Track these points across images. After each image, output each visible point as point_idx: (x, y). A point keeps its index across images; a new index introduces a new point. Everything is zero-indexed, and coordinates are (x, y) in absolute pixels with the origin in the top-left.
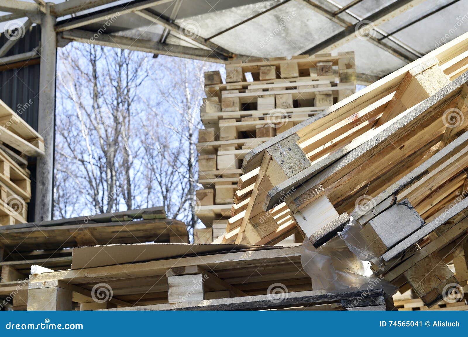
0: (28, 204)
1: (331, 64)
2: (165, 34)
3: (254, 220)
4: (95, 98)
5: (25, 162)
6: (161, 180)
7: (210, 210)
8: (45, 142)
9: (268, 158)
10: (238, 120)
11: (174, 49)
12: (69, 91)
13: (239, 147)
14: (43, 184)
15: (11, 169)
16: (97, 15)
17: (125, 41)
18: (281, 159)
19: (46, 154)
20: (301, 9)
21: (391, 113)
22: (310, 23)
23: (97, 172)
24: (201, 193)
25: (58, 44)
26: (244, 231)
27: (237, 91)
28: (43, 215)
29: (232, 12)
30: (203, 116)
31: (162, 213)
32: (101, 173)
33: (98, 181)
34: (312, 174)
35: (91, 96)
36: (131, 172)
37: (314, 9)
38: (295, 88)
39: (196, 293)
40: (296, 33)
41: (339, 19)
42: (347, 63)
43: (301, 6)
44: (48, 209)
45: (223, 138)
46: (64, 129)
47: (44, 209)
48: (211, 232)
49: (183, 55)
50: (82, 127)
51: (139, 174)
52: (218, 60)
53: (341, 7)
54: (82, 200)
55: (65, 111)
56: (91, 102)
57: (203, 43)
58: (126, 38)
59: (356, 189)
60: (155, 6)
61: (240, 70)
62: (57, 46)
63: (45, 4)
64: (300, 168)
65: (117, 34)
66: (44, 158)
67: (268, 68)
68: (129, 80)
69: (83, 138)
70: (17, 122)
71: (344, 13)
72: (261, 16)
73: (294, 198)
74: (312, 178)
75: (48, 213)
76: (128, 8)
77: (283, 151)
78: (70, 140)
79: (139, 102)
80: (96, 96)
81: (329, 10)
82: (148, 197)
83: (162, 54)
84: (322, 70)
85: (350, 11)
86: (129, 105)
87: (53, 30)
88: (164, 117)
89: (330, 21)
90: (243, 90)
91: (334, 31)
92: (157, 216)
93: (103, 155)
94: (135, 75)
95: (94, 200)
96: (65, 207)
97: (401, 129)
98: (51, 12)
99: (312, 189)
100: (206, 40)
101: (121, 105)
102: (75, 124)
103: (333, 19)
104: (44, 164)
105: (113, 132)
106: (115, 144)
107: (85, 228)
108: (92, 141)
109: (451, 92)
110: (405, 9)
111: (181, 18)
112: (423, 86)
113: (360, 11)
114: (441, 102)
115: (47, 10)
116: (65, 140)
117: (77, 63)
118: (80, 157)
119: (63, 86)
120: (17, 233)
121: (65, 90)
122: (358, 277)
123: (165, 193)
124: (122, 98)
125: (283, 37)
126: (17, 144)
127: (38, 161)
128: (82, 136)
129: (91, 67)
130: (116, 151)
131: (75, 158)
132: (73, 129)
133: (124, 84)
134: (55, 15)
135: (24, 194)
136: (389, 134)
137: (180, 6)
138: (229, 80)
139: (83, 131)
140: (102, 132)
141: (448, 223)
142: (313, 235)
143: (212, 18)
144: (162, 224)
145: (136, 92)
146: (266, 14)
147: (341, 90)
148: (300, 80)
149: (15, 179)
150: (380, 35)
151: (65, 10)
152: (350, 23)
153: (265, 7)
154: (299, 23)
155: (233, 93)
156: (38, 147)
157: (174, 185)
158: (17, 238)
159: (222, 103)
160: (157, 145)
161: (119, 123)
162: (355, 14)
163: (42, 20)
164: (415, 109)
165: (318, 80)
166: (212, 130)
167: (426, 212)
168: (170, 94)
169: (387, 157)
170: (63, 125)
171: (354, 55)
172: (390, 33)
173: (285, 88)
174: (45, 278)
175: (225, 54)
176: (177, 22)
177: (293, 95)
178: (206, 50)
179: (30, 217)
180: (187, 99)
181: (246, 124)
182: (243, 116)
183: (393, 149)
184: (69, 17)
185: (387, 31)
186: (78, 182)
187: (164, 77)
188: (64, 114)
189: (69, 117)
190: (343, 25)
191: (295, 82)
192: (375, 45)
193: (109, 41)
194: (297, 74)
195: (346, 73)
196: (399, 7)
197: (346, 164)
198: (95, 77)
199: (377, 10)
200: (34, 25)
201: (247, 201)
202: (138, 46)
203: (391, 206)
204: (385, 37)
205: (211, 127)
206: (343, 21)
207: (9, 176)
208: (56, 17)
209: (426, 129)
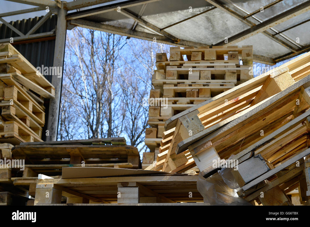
0: (42, 127)
1: (237, 52)
2: (135, 25)
3: (173, 156)
4: (92, 56)
5: (43, 102)
6: (132, 112)
7: (153, 141)
8: (56, 89)
9: (180, 123)
10: (176, 85)
11: (140, 34)
12: (75, 50)
13: (175, 103)
14: (53, 116)
15: (34, 106)
16: (93, 11)
17: (109, 28)
18: (188, 125)
19: (56, 97)
20: (223, 13)
21: (260, 97)
22: (228, 23)
23: (90, 104)
24: (149, 130)
25: (67, 28)
26: (168, 162)
27: (176, 67)
28: (52, 135)
29: (179, 13)
30: (154, 81)
31: (124, 141)
32: (93, 105)
33: (90, 110)
34: (205, 134)
35: (89, 54)
36: (113, 105)
37: (231, 14)
38: (213, 67)
39: (134, 198)
40: (219, 28)
41: (247, 21)
42: (247, 53)
43: (223, 12)
44: (55, 132)
45: (165, 96)
46: (71, 75)
47: (52, 131)
48: (154, 155)
49: (146, 39)
50: (83, 74)
51: (117, 106)
52: (168, 43)
53: (249, 14)
54: (80, 121)
55: (72, 63)
56: (89, 58)
57: (159, 32)
58: (111, 26)
59: (237, 141)
60: (130, 7)
61: (179, 53)
62: (67, 29)
63: (60, 2)
64: (198, 131)
65: (104, 23)
66: (54, 100)
67: (197, 53)
68: (114, 45)
69: (82, 81)
70: (39, 77)
71: (251, 17)
72: (197, 17)
73: (194, 148)
74: (205, 137)
75: (55, 134)
76: (112, 8)
77: (188, 120)
78: (74, 82)
79: (120, 60)
80: (92, 55)
81: (241, 15)
82: (122, 121)
83: (133, 37)
84: (231, 57)
85: (255, 16)
86: (113, 61)
87: (65, 19)
88: (136, 70)
89: (242, 22)
90: (180, 66)
91: (244, 28)
92: (120, 143)
93: (95, 93)
94: (118, 42)
95: (87, 121)
96: (69, 125)
97: (261, 111)
98: (64, 7)
99: (205, 144)
100: (161, 30)
101: (108, 61)
102: (78, 72)
103: (244, 21)
104: (54, 104)
105: (102, 79)
106: (103, 86)
107: (76, 148)
108: (89, 83)
109: (293, 90)
110: (290, 17)
111: (145, 15)
112: (278, 84)
113: (261, 17)
114: (287, 96)
115: (61, 6)
116: (71, 82)
117: (81, 33)
118: (80, 93)
119: (72, 47)
120: (34, 148)
121: (73, 49)
122: (230, 197)
123: (133, 120)
124: (110, 57)
125: (210, 30)
126: (38, 90)
127: (50, 101)
128: (82, 80)
129: (90, 36)
130: (103, 91)
131: (77, 94)
132: (77, 75)
133: (111, 47)
134: (67, 9)
135: (40, 122)
136: (253, 114)
137: (145, 8)
138: (172, 59)
139: (83, 77)
140: (95, 77)
141: (285, 170)
142: (203, 171)
143: (165, 16)
144: (123, 148)
145: (118, 54)
146: (200, 15)
147: (242, 70)
148: (216, 62)
149: (36, 112)
150: (274, 32)
151: (73, 7)
152: (254, 24)
153: (200, 11)
154: (221, 22)
155: (173, 68)
156: (51, 93)
157: (140, 115)
158: (34, 150)
159: (166, 74)
160: (130, 88)
161: (106, 73)
162: (258, 19)
163: (58, 12)
164: (271, 99)
165: (228, 63)
166: (158, 91)
167: (283, 156)
168: (140, 55)
169: (255, 124)
170: (70, 72)
171: (252, 48)
172: (281, 31)
173: (207, 67)
174: (46, 182)
175: (173, 39)
176: (143, 18)
177: (211, 71)
178: (160, 36)
179: (44, 137)
180: (151, 59)
181: (180, 88)
182: (179, 83)
183: (258, 120)
184: (75, 11)
185: (279, 30)
186: (77, 109)
187: (137, 44)
188: (71, 65)
189: (74, 67)
190: (250, 25)
191: (213, 63)
192: (270, 38)
193: (99, 27)
194: (215, 58)
195: (247, 59)
196: (287, 16)
197: (226, 130)
198: (93, 42)
199: (272, 17)
200: (53, 15)
201: (169, 145)
202: (117, 32)
203: (250, 158)
204: (277, 34)
205: (158, 89)
206: (250, 22)
207: (32, 110)
208: (67, 11)
209: (279, 110)
